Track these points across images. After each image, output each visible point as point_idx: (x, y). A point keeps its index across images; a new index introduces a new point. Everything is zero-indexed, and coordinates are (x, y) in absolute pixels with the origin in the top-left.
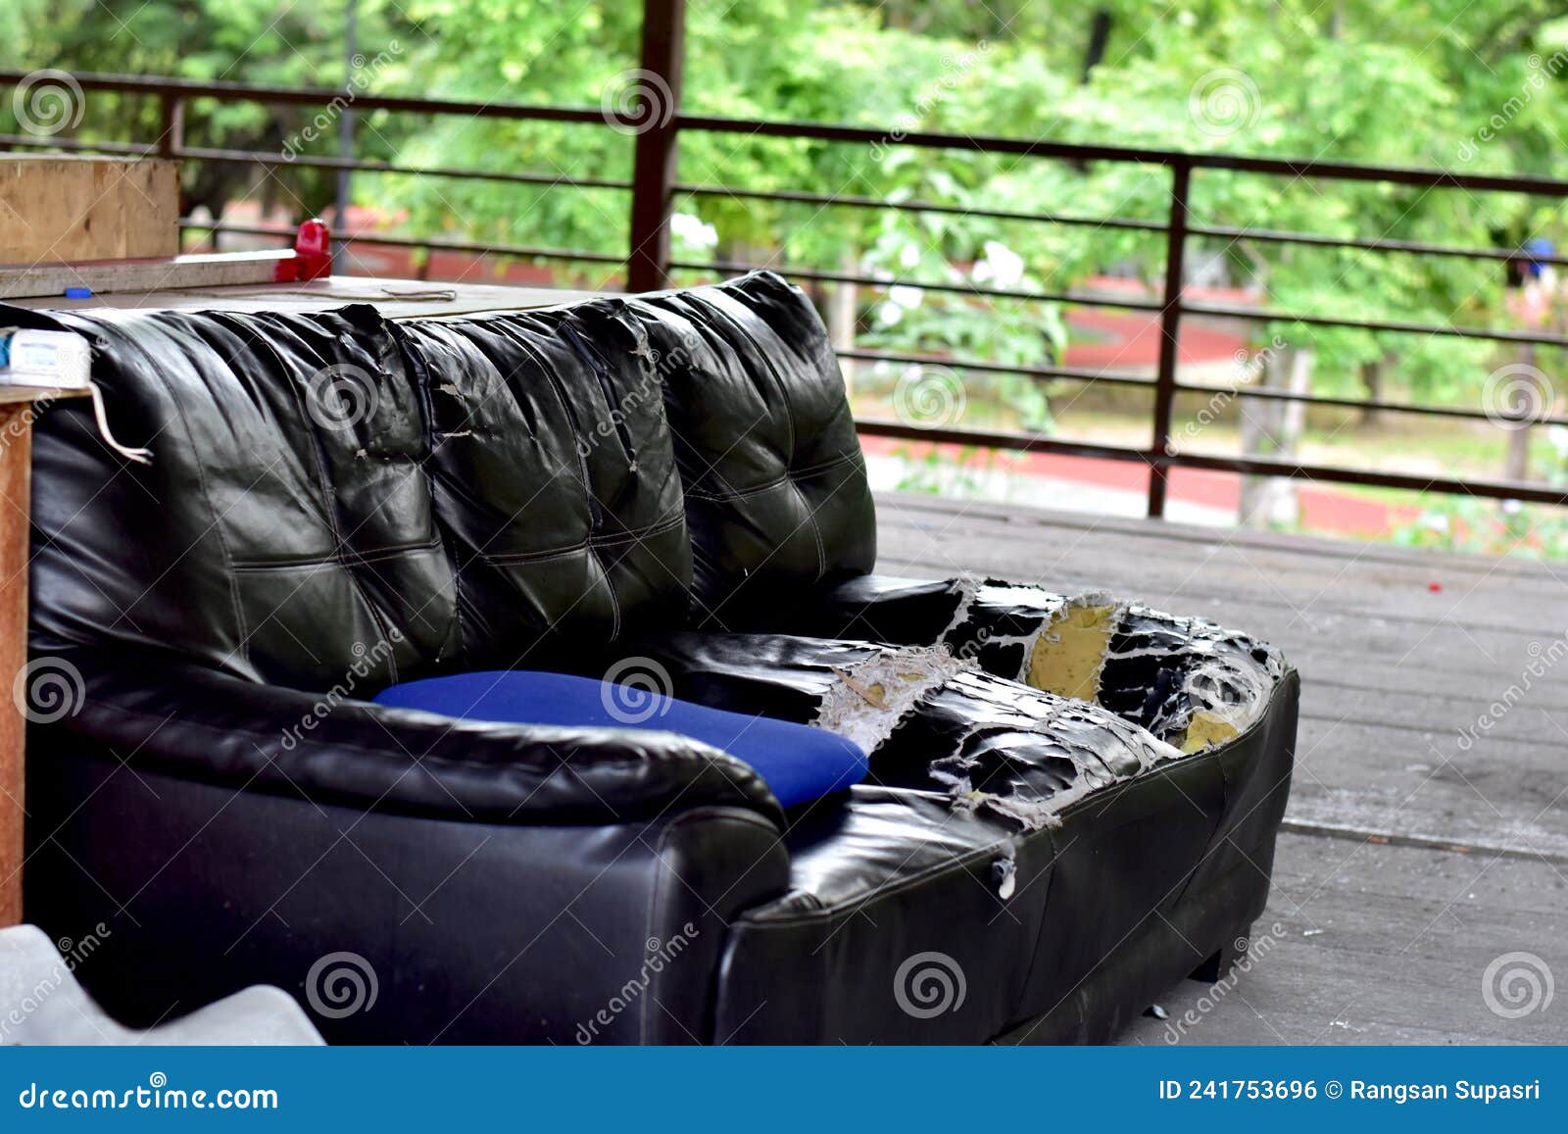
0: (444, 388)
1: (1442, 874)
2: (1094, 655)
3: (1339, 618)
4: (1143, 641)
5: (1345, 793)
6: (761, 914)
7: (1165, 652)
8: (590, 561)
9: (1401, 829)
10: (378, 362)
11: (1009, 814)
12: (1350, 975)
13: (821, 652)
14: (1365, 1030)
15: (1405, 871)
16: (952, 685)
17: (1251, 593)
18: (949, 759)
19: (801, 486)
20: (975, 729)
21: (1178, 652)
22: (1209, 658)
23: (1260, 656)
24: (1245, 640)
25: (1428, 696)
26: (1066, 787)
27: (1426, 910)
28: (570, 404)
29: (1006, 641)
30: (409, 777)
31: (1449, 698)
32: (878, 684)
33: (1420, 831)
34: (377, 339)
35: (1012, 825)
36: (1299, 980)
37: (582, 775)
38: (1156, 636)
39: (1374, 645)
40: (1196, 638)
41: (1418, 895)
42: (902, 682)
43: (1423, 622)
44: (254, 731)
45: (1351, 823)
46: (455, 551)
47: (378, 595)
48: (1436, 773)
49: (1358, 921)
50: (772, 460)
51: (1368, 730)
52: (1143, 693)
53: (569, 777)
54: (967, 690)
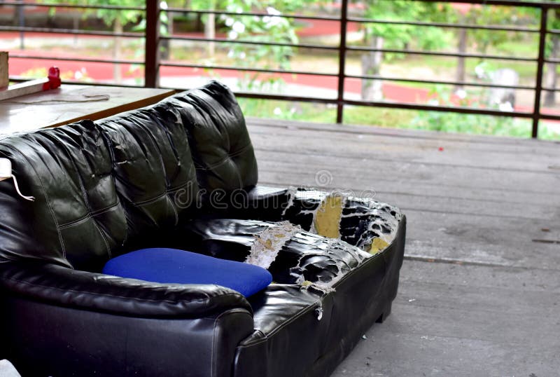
0: (117, 147)
1: (454, 273)
2: (337, 217)
3: (409, 165)
4: (354, 211)
5: (418, 242)
6: (246, 342)
7: (362, 214)
8: (167, 199)
9: (438, 256)
10: (95, 141)
11: (319, 289)
12: (426, 317)
13: (248, 228)
14: (433, 339)
15: (441, 273)
16: (294, 239)
17: (377, 155)
18: (296, 268)
19: (233, 159)
20: (304, 256)
21: (366, 214)
22: (377, 217)
23: (393, 213)
24: (388, 208)
25: (442, 197)
26: (336, 276)
27: (450, 289)
28: (157, 145)
29: (307, 212)
30: (130, 304)
31: (450, 198)
32: (269, 240)
33: (445, 256)
34: (94, 132)
35: (320, 293)
36: (409, 320)
37: (188, 304)
38: (358, 208)
39: (422, 176)
40: (372, 208)
41: (446, 283)
42: (277, 239)
43: (438, 165)
44: (76, 290)
45: (421, 254)
46: (124, 202)
47: (102, 225)
48: (449, 231)
49: (427, 295)
50: (224, 152)
51: (423, 213)
52: (355, 229)
53: (183, 304)
54: (299, 241)
